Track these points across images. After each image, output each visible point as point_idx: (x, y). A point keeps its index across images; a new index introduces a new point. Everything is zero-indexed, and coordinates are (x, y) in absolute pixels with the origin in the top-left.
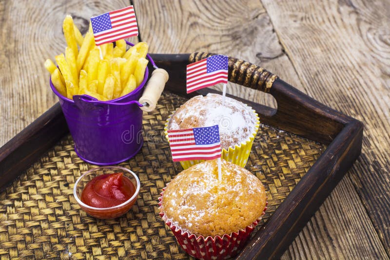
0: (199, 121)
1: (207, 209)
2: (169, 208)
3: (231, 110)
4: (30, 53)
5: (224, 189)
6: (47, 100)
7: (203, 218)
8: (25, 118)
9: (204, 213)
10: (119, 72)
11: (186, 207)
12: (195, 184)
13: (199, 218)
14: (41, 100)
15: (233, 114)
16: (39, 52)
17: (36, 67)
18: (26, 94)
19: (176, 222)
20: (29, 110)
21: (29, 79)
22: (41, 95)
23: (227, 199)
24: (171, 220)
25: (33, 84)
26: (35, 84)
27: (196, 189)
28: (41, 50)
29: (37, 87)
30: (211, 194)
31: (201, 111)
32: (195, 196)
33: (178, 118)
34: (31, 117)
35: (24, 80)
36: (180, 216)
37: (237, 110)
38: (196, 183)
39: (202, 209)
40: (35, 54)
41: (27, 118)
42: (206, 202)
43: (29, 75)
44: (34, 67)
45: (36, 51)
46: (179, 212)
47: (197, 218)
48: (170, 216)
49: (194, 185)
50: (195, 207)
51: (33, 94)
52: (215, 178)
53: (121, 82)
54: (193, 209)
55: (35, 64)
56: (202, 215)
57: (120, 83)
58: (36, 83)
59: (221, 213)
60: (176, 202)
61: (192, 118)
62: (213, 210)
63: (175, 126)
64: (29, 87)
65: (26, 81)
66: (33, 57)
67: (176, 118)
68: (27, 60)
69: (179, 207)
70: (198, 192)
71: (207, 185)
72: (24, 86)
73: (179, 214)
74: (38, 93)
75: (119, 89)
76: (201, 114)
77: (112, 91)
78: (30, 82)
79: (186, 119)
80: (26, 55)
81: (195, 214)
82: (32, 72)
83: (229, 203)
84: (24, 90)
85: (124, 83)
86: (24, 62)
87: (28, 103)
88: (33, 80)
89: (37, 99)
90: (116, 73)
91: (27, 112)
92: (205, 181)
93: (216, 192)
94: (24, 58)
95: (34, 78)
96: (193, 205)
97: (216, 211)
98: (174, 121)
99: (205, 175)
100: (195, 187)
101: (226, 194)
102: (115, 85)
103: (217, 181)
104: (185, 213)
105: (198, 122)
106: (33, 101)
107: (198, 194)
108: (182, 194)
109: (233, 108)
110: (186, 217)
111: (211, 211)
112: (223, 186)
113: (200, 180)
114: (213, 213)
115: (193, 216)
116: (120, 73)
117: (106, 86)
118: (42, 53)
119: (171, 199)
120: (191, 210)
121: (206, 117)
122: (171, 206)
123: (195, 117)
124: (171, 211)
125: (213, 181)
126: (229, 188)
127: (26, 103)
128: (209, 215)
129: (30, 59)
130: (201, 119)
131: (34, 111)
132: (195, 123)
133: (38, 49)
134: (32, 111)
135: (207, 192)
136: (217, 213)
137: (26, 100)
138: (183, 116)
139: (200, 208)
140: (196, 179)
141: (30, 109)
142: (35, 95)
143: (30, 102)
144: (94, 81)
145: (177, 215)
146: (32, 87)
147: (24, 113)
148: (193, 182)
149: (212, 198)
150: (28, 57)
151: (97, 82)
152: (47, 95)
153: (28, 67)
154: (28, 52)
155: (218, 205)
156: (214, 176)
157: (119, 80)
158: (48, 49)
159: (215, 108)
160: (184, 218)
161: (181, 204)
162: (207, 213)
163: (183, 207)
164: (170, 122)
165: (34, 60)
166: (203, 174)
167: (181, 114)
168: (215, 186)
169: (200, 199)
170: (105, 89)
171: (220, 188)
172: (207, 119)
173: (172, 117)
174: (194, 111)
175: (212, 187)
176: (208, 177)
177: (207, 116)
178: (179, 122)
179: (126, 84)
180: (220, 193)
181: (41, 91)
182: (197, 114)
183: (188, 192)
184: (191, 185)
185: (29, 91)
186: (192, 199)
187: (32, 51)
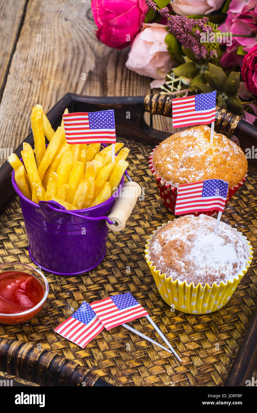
0: (185, 247)
1: (206, 169)
2: (167, 172)
3: (223, 241)
4: (52, 27)
5: (217, 150)
6: (57, 70)
7: (203, 177)
8: (33, 81)
9: (203, 173)
10: (94, 178)
11: (184, 169)
12: (191, 148)
13: (199, 177)
14: (52, 68)
15: (225, 246)
16: (61, 28)
17: (55, 40)
18: (39, 61)
19: (177, 184)
20: (38, 75)
21: (46, 49)
22: (53, 65)
23: (222, 158)
24: (170, 183)
25: (48, 53)
26: (49, 55)
27: (191, 153)
28: (62, 26)
29: (51, 57)
30: (207, 155)
31: (190, 236)
32: (192, 159)
33: (162, 238)
34: (39, 81)
35: (41, 49)
36: (180, 178)
37: (230, 242)
38: (191, 146)
39: (200, 169)
40: (56, 29)
41: (34, 81)
42: (204, 162)
43: (46, 45)
44: (53, 39)
45: (58, 27)
46: (178, 174)
47: (198, 178)
48: (168, 179)
49: (189, 149)
50: (194, 169)
51: (45, 62)
52: (206, 141)
53: (95, 189)
54: (192, 170)
55: (54, 37)
56: (202, 174)
57: (93, 190)
58: (51, 53)
59: (219, 171)
60: (173, 166)
61: (178, 243)
62: (211, 169)
63: (157, 247)
64: (43, 56)
65: (42, 50)
66: (54, 30)
67: (160, 237)
68: (48, 32)
69: (177, 170)
70: (195, 155)
71: (201, 148)
72: (39, 54)
73: (179, 176)
74: (51, 63)
75: (91, 196)
76: (189, 240)
77: (83, 198)
78: (45, 52)
79: (171, 242)
80: (48, 28)
81: (195, 175)
82: (49, 44)
83: (224, 162)
84: (38, 57)
85: (98, 190)
86: (45, 34)
87: (39, 70)
88: (48, 51)
89: (48, 67)
90: (91, 179)
91: (36, 76)
92: (198, 144)
93: (211, 153)
94: (45, 30)
95: (50, 48)
96: (192, 167)
97: (214, 170)
98: (157, 240)
99: (197, 140)
100: (191, 150)
101: (220, 154)
102: (89, 191)
103: (209, 144)
104: (185, 174)
105: (183, 248)
106: (44, 68)
107: (195, 157)
108: (178, 158)
109: (226, 238)
110: (187, 178)
111: (209, 170)
112: (216, 148)
113: (194, 143)
114: (211, 172)
115: (193, 176)
116: (96, 178)
117: (78, 192)
118: (63, 29)
119: (167, 164)
120: (190, 172)
121: (193, 244)
122: (169, 170)
123: (181, 242)
124: (169, 174)
125: (205, 144)
126: (221, 149)
127: (38, 69)
128: (208, 174)
129: (51, 32)
130: (188, 245)
131: (43, 77)
132: (180, 248)
133: (60, 25)
134: (41, 76)
135: (204, 154)
136: (215, 172)
137: (38, 66)
138: (168, 237)
139: (198, 169)
140: (191, 143)
141: (40, 74)
142: (46, 64)
143: (41, 69)
144: (65, 185)
145: (177, 178)
146: (46, 56)
147: (33, 77)
148: (189, 146)
149: (208, 159)
150: (49, 30)
151: (68, 187)
152: (58, 66)
153: (47, 39)
154: (51, 26)
155: (215, 165)
156: (206, 140)
157: (93, 187)
158: (69, 27)
159: (206, 235)
160: (185, 179)
161: (179, 167)
162: (206, 173)
163: (181, 170)
164: (153, 240)
165: (54, 33)
166: (196, 139)
167: (167, 234)
168: (210, 148)
169: (198, 160)
170: (76, 195)
171: (214, 150)
172: (194, 246)
173: (156, 234)
174: (181, 234)
175: (207, 149)
176: (200, 140)
177: (195, 243)
178: (163, 244)
179: (99, 193)
180: (215, 154)
181: (53, 61)
182: (184, 239)
183: (184, 156)
184: (187, 149)
185: (43, 59)
186: (190, 161)
187: (54, 26)
